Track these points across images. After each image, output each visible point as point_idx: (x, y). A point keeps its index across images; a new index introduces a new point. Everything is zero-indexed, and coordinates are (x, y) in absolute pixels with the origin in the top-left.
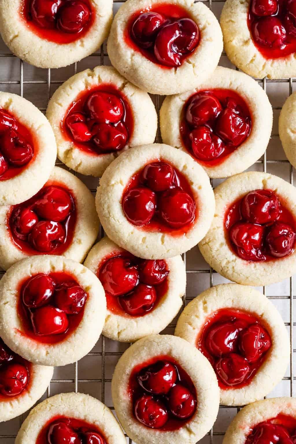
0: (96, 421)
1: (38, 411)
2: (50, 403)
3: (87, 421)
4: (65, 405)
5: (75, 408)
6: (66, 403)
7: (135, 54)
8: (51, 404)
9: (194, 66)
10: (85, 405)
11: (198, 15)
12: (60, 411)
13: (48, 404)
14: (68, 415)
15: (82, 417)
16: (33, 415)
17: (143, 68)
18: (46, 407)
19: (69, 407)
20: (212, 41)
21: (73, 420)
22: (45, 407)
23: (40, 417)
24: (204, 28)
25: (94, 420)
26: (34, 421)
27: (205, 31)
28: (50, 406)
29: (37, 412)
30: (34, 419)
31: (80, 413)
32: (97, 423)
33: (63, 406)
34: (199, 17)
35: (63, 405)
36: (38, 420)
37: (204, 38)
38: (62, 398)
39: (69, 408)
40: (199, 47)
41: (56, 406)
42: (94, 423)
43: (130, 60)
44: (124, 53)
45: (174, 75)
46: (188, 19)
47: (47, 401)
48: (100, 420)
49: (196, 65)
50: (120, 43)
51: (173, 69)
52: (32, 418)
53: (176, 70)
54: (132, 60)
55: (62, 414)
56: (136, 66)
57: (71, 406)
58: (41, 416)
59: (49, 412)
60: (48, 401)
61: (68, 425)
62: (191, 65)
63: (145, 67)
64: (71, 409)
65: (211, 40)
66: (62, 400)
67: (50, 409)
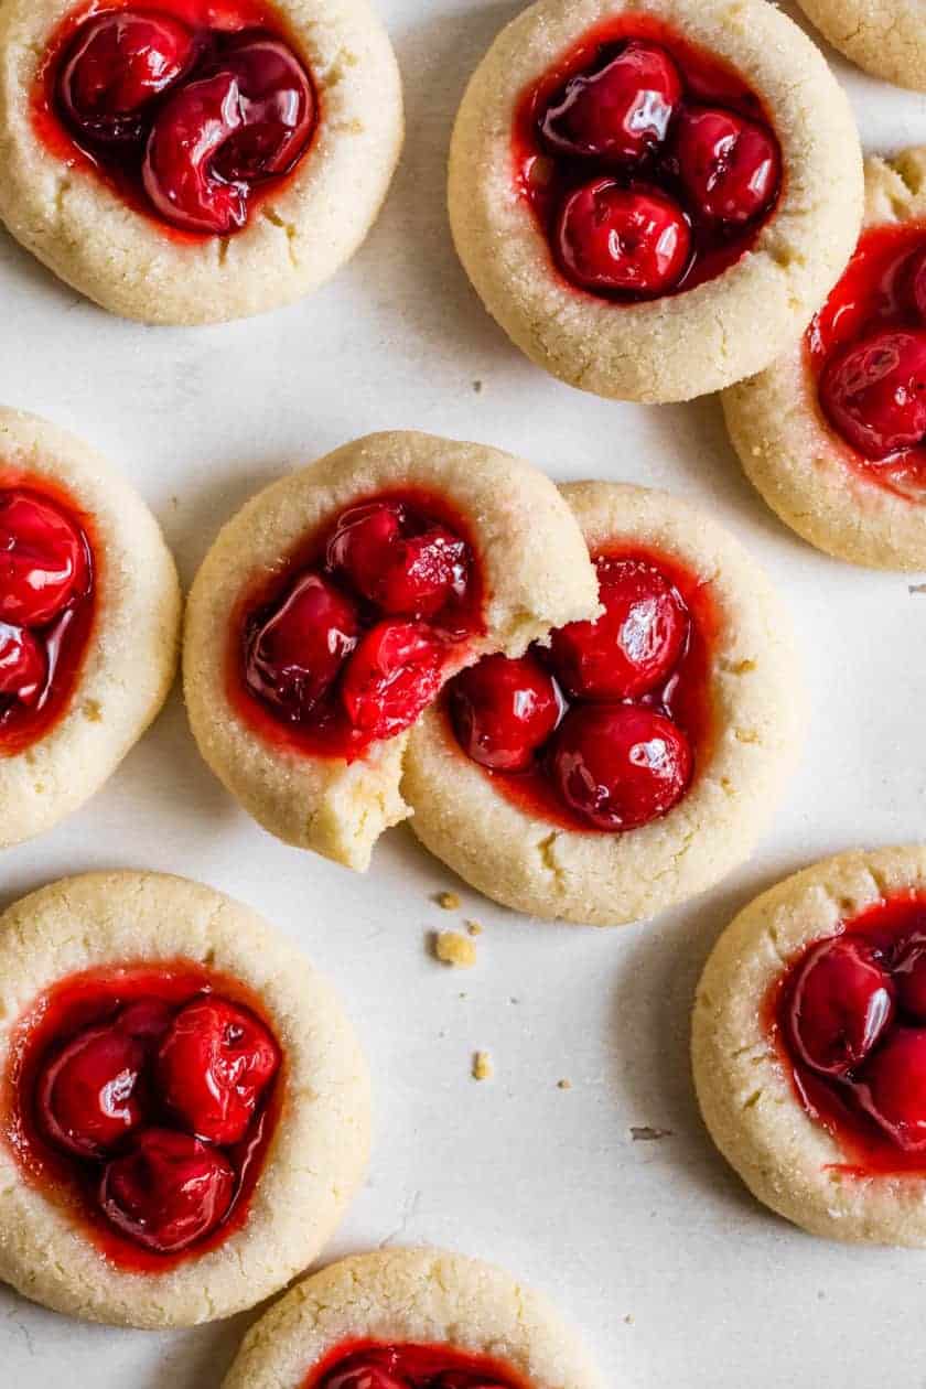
0: (493, 1342)
1: (272, 1335)
2: (313, 1296)
3: (459, 1348)
4: (367, 1298)
5: (411, 1302)
6: (372, 1287)
7: (74, 185)
8: (317, 1303)
9: (291, 234)
10: (444, 1289)
11: (310, 25)
12: (355, 1325)
13: (308, 1302)
14: (385, 1336)
15: (440, 1337)
16: (256, 1352)
17: (100, 243)
18: (301, 1316)
19: (385, 1302)
20: (361, 131)
21: (409, 1351)
22: (296, 1317)
23: (284, 1355)
24: (333, 79)
25: (487, 1338)
26: (263, 1372)
27: (336, 90)
28: (315, 1309)
29: (267, 1339)
30: (261, 1367)
31: (428, 1319)
32: (500, 1350)
33: (364, 1303)
34: (313, 35)
35: (363, 1300)
36: (276, 1366)
37: (332, 118)
38: (354, 1274)
39: (388, 1307)
40: (312, 157)
41: (335, 1306)
42: (487, 1349)
43: (53, 207)
44: (31, 183)
45: (217, 268)
46: (270, 46)
47: (300, 1293)
48: (510, 1339)
49: (298, 228)
50: (17, 136)
51: (215, 243)
52: (254, 1365)
53: (224, 248)
54: (60, 206)
55: (361, 1333)
56: (77, 232)
57: (392, 1299)
58: (287, 1348)
59: (314, 1332)
60: (304, 1291)
61: (390, 1370)
62: (282, 231)
63: (109, 239)
64: (394, 1309)
65: (356, 127)
66: (355, 1280)
67: (317, 1321)
